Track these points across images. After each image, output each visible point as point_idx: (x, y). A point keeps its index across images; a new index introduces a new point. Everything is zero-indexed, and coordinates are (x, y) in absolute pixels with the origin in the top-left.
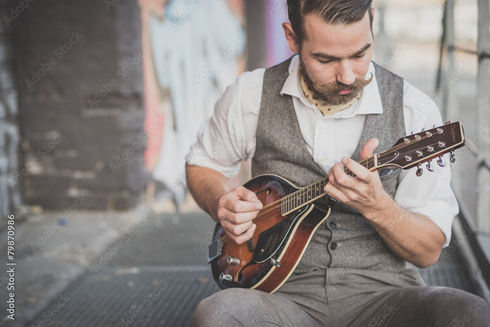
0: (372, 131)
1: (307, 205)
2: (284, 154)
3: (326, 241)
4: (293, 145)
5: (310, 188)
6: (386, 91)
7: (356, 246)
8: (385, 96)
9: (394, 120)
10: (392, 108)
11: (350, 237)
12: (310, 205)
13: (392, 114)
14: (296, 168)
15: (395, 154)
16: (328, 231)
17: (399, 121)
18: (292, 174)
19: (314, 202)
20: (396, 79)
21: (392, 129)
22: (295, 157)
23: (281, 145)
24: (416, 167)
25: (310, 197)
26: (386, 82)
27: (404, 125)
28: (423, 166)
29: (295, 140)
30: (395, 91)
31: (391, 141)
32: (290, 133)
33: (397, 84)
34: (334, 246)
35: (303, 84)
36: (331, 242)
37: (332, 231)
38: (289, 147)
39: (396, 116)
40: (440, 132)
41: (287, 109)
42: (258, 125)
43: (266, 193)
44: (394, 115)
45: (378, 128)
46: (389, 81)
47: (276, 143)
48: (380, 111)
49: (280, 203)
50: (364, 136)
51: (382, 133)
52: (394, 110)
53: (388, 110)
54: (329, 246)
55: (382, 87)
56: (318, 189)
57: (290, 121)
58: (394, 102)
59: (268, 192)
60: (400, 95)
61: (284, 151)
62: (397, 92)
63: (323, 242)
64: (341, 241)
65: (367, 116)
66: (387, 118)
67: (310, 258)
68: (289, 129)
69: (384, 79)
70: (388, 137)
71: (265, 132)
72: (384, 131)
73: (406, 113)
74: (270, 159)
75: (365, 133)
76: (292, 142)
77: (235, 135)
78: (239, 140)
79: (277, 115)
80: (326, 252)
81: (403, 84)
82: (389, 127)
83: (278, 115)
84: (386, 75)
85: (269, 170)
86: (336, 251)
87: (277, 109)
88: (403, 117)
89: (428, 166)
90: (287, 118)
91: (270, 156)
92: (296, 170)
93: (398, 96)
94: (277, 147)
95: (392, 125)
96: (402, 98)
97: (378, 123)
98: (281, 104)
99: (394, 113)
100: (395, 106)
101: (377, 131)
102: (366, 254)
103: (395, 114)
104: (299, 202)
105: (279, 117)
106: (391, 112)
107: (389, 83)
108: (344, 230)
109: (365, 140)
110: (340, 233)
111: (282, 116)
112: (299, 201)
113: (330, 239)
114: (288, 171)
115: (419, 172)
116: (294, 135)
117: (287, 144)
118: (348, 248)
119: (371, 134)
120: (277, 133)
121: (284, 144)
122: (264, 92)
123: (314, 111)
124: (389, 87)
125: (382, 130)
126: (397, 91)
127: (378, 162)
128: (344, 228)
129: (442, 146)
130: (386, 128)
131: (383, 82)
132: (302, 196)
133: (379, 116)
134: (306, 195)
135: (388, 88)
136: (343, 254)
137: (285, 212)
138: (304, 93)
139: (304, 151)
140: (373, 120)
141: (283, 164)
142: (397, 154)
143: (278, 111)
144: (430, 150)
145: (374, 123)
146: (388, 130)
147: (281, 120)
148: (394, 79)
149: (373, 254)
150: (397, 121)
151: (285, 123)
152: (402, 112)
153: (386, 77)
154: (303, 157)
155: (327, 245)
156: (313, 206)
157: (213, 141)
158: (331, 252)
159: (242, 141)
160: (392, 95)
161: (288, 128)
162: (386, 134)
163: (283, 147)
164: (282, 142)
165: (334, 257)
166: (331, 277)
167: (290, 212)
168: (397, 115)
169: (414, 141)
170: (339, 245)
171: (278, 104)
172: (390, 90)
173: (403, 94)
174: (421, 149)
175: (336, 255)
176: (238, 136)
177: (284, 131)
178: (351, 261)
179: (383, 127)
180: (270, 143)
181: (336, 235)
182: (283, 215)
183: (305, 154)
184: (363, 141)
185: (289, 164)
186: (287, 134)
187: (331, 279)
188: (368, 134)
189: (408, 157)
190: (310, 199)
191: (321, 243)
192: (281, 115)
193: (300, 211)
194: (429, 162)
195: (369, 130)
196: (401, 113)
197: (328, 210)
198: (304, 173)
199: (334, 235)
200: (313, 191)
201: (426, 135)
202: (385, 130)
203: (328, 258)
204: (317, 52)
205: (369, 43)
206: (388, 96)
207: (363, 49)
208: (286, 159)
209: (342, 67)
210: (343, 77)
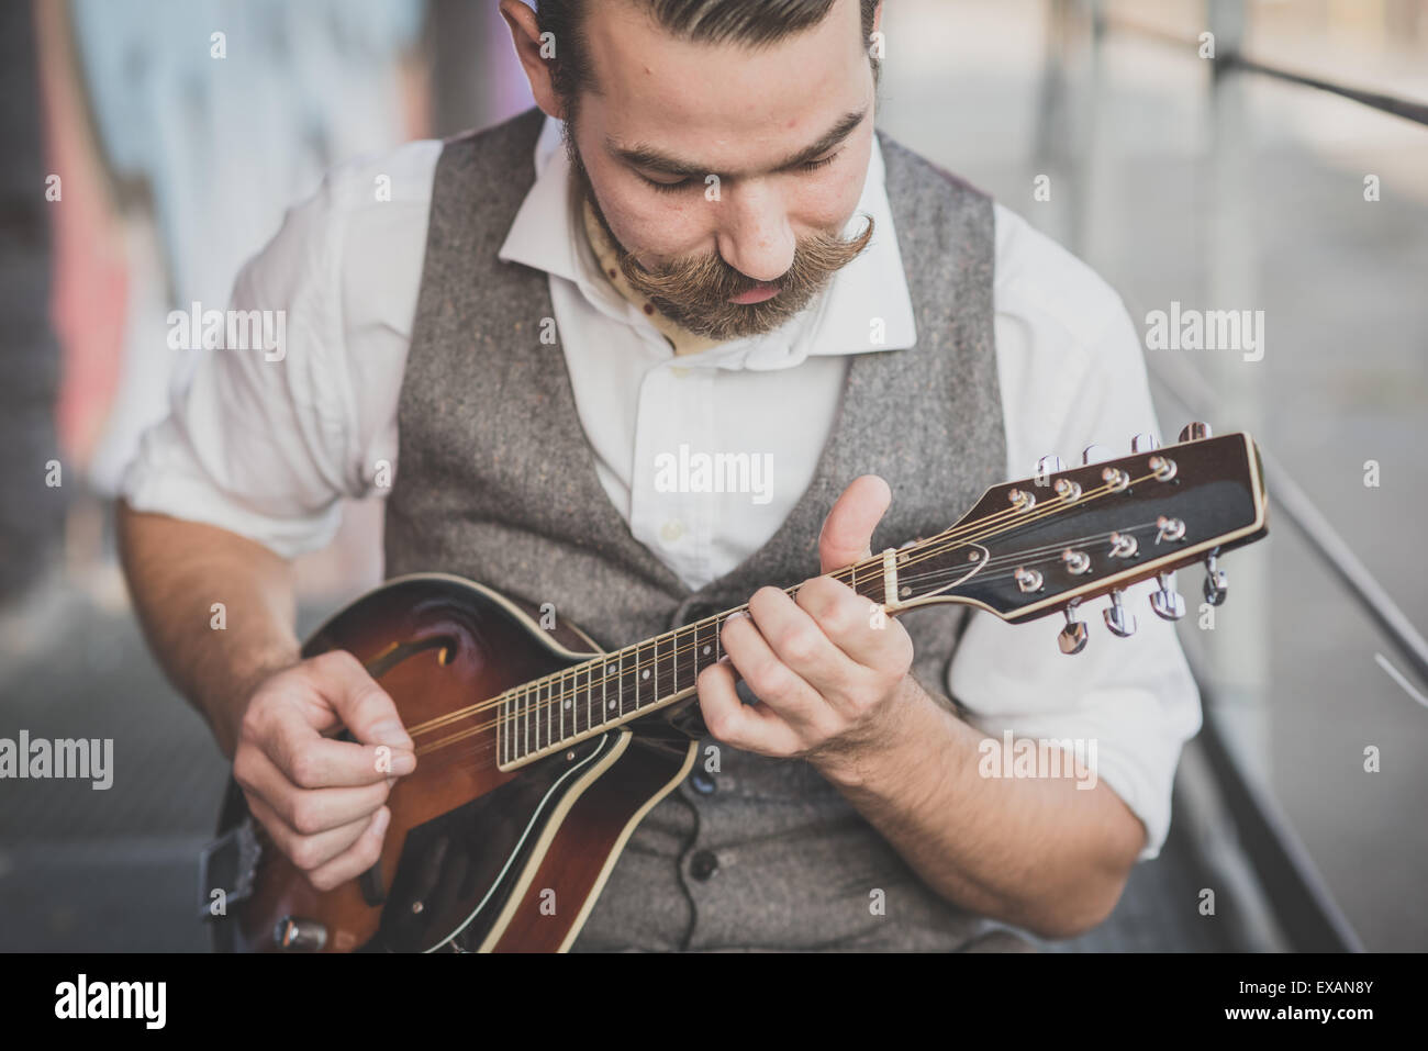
0: (870, 417)
1: (599, 737)
2: (507, 501)
3: (673, 847)
4: (545, 466)
5: (616, 664)
6: (927, 252)
7: (792, 861)
8: (922, 272)
9: (959, 370)
10: (952, 319)
11: (771, 830)
12: (614, 734)
13: (950, 345)
14: (558, 553)
15: (974, 557)
16: (681, 808)
17: (977, 376)
18: (543, 576)
19: (630, 725)
20: (969, 200)
21: (948, 405)
22: (553, 515)
23: (497, 467)
24: (1061, 613)
25: (612, 705)
26: (926, 215)
27: (998, 391)
28: (1089, 613)
29: (552, 449)
30: (963, 250)
31: (946, 457)
32: (534, 416)
33: (969, 223)
34: (704, 867)
36: (692, 852)
37: (699, 808)
38: (528, 473)
39: (965, 355)
40: (1164, 474)
41: (526, 319)
42: (407, 378)
43: (437, 655)
44: (960, 352)
45: (897, 405)
46: (940, 209)
47: (478, 456)
48: (905, 337)
49: (492, 714)
50: (841, 438)
51: (913, 423)
52: (959, 330)
53: (935, 329)
54: (686, 866)
55: (910, 236)
56: (646, 674)
57: (534, 367)
58: (958, 296)
59: (442, 655)
60: (984, 267)
61: (507, 487)
62: (971, 258)
63: (660, 850)
64: (734, 844)
65: (850, 361)
66: (930, 363)
68: (532, 398)
69: (919, 201)
70: (935, 442)
71: (435, 410)
72: (918, 416)
73: (1007, 340)
74: (455, 516)
75: (843, 424)
76: (543, 454)
77: (316, 412)
78: (331, 427)
79: (482, 342)
80: (672, 888)
81: (992, 223)
82: (939, 397)
83: (488, 339)
84: (927, 185)
85: (451, 556)
86: (713, 885)
87: (486, 315)
88: (994, 357)
89: (1110, 615)
90: (522, 352)
91: (451, 501)
92: (559, 562)
93: (977, 272)
94: (483, 473)
95: (951, 389)
96: (989, 283)
97: (895, 382)
98: (501, 294)
99: (958, 343)
100: (962, 313)
101: (890, 418)
102: (831, 892)
103: (964, 345)
104: (568, 722)
105: (490, 348)
106: (945, 339)
107: (938, 220)
108: (747, 801)
109: (844, 452)
110: (731, 817)
111: (506, 345)
112: (569, 712)
113: (689, 837)
114: (524, 565)
115: (1071, 636)
116: (550, 424)
117: (522, 460)
118: (761, 870)
119: (869, 432)
120: (482, 413)
121: (507, 460)
122: (434, 240)
123: (637, 336)
124: (939, 237)
125: (909, 410)
126: (971, 252)
127: (900, 588)
128: (747, 793)
129: (1172, 538)
130: (927, 405)
131: (914, 215)
132: (582, 698)
133: (898, 356)
134: (597, 692)
135: (933, 240)
136: (741, 894)
137: (511, 758)
138: (597, 261)
139: (592, 491)
140: (874, 373)
141: (503, 536)
142: (982, 554)
143: (489, 322)
144: (1123, 549)
145: (878, 384)
146: (932, 411)
147: (498, 361)
148: (960, 203)
150: (971, 373)
151: (515, 373)
152: (992, 339)
153: (927, 194)
154: (587, 515)
155: (679, 860)
156: (625, 738)
158: (695, 888)
159: (345, 433)
160: (949, 266)
161: (528, 396)
162: (926, 429)
163: (504, 474)
164: (499, 453)
165: (706, 909)
167: (530, 757)
168: (971, 349)
169: (1051, 507)
170: (726, 859)
171: (488, 293)
172: (942, 246)
173: (993, 265)
174: (1083, 542)
175: (712, 901)
176: (328, 413)
177: (510, 407)
179: (912, 397)
180: (454, 453)
181: (714, 824)
182: (503, 768)
183: (593, 506)
184: (836, 457)
185: (528, 542)
186: (522, 422)
189: (1030, 577)
190: (613, 714)
191: (653, 853)
192: (498, 340)
193: (572, 756)
194: (1113, 597)
195: (859, 413)
196: (985, 342)
197: (686, 749)
198: (592, 576)
199: (705, 826)
200: (629, 680)
201: (1105, 483)
202: (924, 412)
204: (632, 146)
205: (855, 111)
206: (935, 272)
207: (827, 138)
208: (516, 518)
209: (738, 209)
210: (743, 251)
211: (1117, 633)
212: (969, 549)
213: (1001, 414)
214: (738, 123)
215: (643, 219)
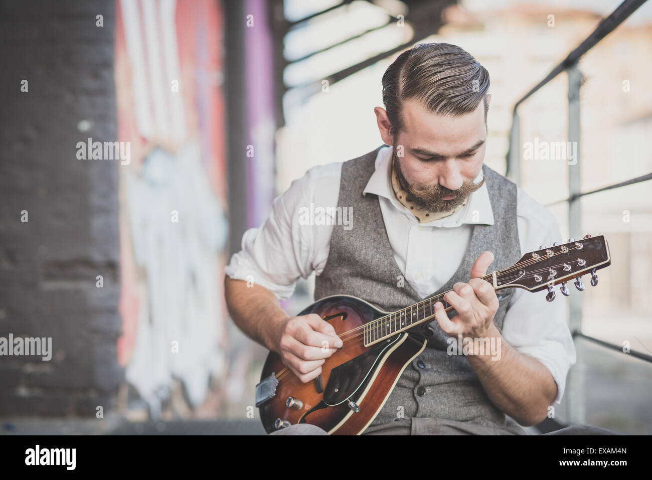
0: (479, 245)
1: (398, 334)
2: (365, 268)
3: (411, 385)
4: (378, 256)
5: (404, 312)
6: (496, 198)
7: (449, 393)
8: (495, 204)
9: (506, 234)
10: (503, 219)
11: (443, 381)
12: (403, 333)
13: (503, 226)
14: (379, 287)
15: (521, 273)
16: (415, 372)
17: (512, 235)
18: (374, 294)
19: (407, 331)
20: (509, 184)
21: (503, 244)
22: (380, 272)
23: (363, 256)
24: (547, 289)
25: (403, 324)
26: (496, 187)
27: (518, 240)
28: (556, 289)
29: (380, 250)
30: (507, 199)
31: (503, 259)
32: (375, 241)
33: (509, 191)
34: (421, 393)
35: (394, 181)
36: (418, 386)
37: (420, 371)
38: (372, 258)
39: (508, 229)
40: (579, 247)
41: (372, 212)
42: (334, 229)
43: (340, 318)
44: (506, 228)
45: (487, 243)
46: (500, 186)
47: (356, 253)
49: (362, 330)
50: (471, 249)
52: (506, 222)
53: (499, 221)
54: (416, 391)
55: (491, 193)
56: (414, 314)
57: (375, 226)
58: (505, 212)
59: (342, 317)
60: (513, 204)
61: (365, 263)
62: (510, 201)
63: (407, 386)
64: (431, 385)
65: (472, 227)
66: (497, 231)
67: (391, 406)
68: (374, 235)
69: (494, 182)
70: (499, 254)
71: (343, 239)
72: (494, 247)
73: (521, 225)
74: (347, 275)
75: (471, 245)
76: (377, 252)
77: (300, 243)
78: (304, 248)
79: (358, 218)
80: (411, 398)
81: (516, 191)
82: (500, 242)
83: (360, 218)
84: (496, 178)
85: (344, 289)
86: (424, 398)
87: (359, 211)
88: (517, 230)
89: (563, 288)
90: (371, 222)
91: (346, 270)
92: (379, 290)
93: (511, 205)
94: (358, 259)
95: (504, 239)
96: (515, 208)
97: (487, 236)
98: (364, 205)
99: (506, 226)
100: (507, 217)
101: (485, 246)
102: (460, 404)
103: (507, 226)
104: (388, 330)
105: (360, 220)
106: (502, 224)
107: (499, 189)
108: (435, 371)
109: (472, 254)
110: (430, 375)
111: (365, 219)
112: (388, 328)
113: (417, 382)
114: (368, 291)
115: (550, 297)
116: (380, 243)
117: (370, 254)
118: (439, 395)
119: (479, 249)
120: (358, 240)
121: (366, 254)
122: (342, 188)
124: (500, 193)
125: (491, 244)
126: (509, 199)
127: (498, 282)
128: (435, 370)
129: (581, 265)
130: (496, 243)
131: (492, 186)
132: (393, 323)
133: (488, 227)
134: (398, 321)
135: (498, 195)
136: (432, 401)
137: (369, 342)
138: (395, 194)
139: (392, 264)
140: (481, 232)
141: (362, 281)
142: (523, 272)
143: (360, 213)
144: (567, 269)
145: (482, 236)
146: (498, 245)
147: (363, 224)
148: (506, 185)
149: (470, 404)
150: (510, 234)
151: (368, 229)
152: (516, 224)
153: (496, 181)
154: (391, 271)
155: (413, 389)
156: (406, 335)
157: (268, 249)
158: (418, 398)
159: (308, 251)
160: (503, 203)
161: (372, 235)
162: (496, 250)
163: (365, 259)
164: (363, 252)
165: (421, 405)
166: (418, 428)
167: (375, 342)
168: (510, 227)
169: (544, 258)
170: (428, 390)
171: (360, 204)
172: (501, 197)
173: (517, 203)
174: (555, 267)
175: (423, 403)
177: (367, 238)
178: (443, 412)
179: (492, 241)
180: (349, 252)
181: (426, 378)
182: (366, 346)
183: (393, 269)
184: (470, 255)
185: (370, 283)
186: (371, 243)
187: (417, 431)
188: (476, 248)
189: (538, 277)
190: (403, 326)
191: (405, 387)
192: (363, 218)
193: (389, 341)
194: (563, 284)
195: (476, 243)
196: (514, 225)
197: (423, 343)
198: (390, 294)
199: (423, 377)
200: (409, 316)
201: (561, 250)
202: (496, 245)
203: (415, 406)
204: (416, 147)
205: (483, 140)
206: (499, 204)
207: (474, 147)
208: (367, 275)
209: (447, 167)
210: (448, 181)
211: (565, 294)
212: (519, 271)
213: (520, 247)
214: (449, 140)
215: (417, 172)
